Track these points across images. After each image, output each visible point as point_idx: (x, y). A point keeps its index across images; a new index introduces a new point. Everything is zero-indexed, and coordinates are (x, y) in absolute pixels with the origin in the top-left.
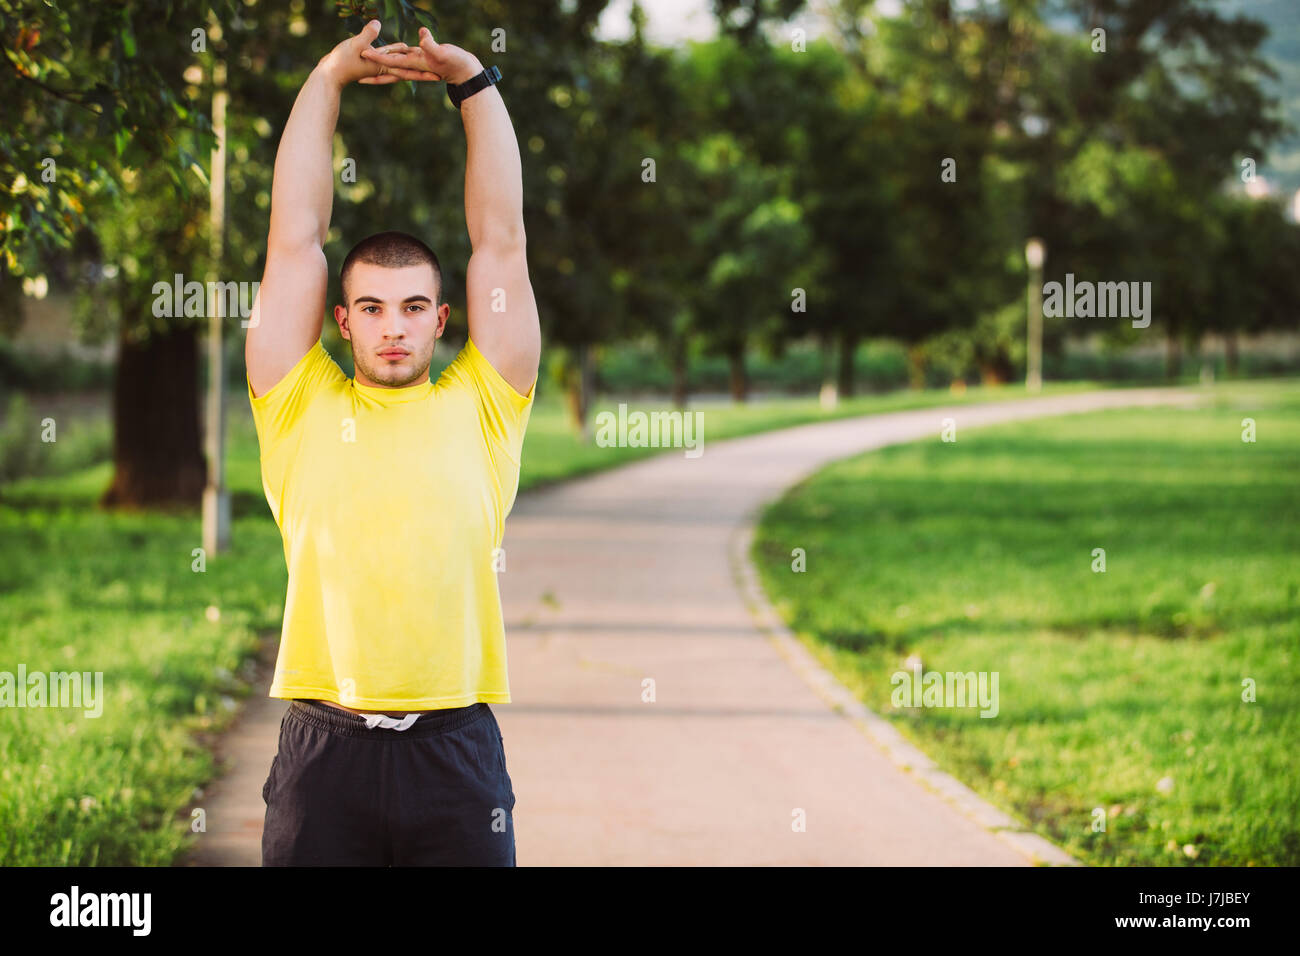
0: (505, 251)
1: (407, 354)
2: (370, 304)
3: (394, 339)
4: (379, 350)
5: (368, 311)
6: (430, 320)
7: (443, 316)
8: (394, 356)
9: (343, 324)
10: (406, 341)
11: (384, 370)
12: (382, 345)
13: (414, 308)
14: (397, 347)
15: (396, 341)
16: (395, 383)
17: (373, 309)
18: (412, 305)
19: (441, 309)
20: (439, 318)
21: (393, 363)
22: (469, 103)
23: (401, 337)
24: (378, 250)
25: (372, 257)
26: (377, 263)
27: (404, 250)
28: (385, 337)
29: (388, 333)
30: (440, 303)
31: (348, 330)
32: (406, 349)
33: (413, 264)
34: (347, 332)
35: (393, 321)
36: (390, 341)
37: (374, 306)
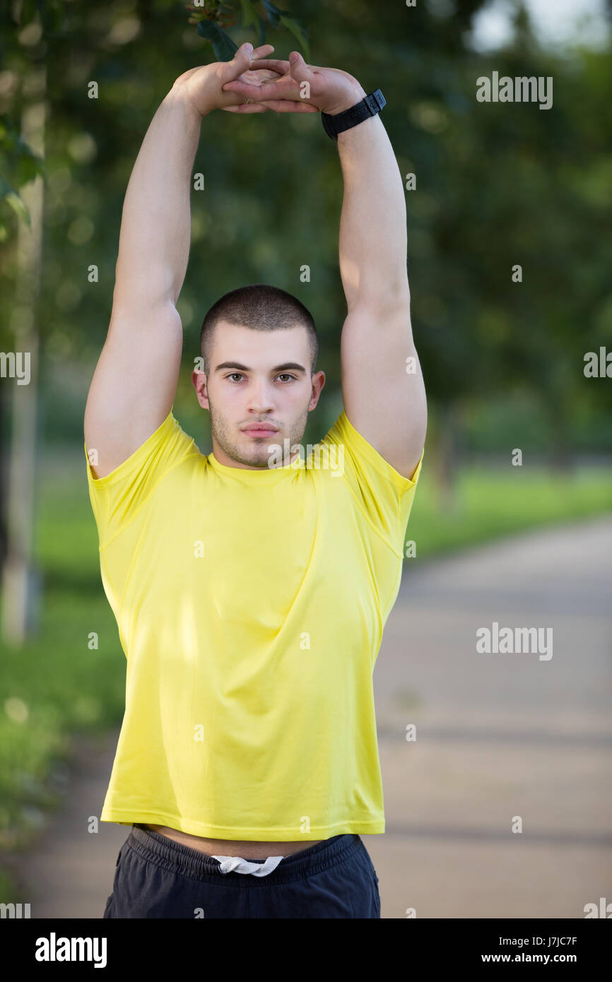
0: (385, 313)
1: (275, 431)
2: (234, 371)
3: (261, 413)
4: (244, 425)
5: (231, 378)
6: (302, 391)
7: (318, 385)
8: (262, 433)
9: (201, 391)
10: (275, 416)
11: (248, 448)
12: (247, 420)
13: (285, 377)
14: (264, 422)
15: (264, 415)
16: (260, 464)
17: (237, 377)
18: (284, 373)
19: (316, 377)
20: (313, 387)
21: (259, 441)
22: (346, 136)
23: (269, 411)
24: (246, 308)
25: (238, 316)
26: (245, 324)
27: (277, 309)
28: (251, 410)
29: (254, 406)
30: (314, 371)
31: (208, 398)
32: (275, 425)
33: (286, 327)
34: (207, 400)
35: (260, 392)
36: (257, 415)
37: (239, 374)
